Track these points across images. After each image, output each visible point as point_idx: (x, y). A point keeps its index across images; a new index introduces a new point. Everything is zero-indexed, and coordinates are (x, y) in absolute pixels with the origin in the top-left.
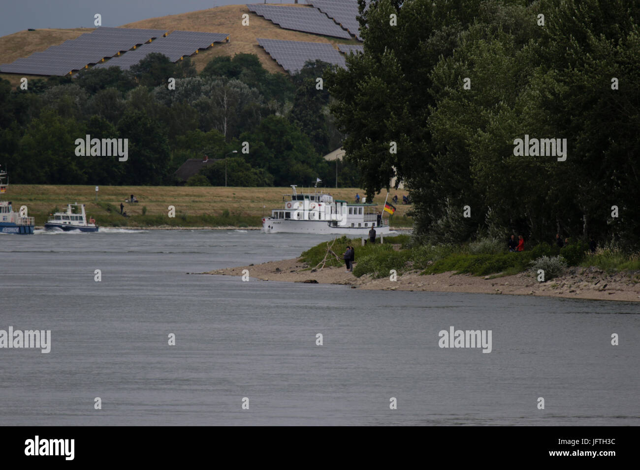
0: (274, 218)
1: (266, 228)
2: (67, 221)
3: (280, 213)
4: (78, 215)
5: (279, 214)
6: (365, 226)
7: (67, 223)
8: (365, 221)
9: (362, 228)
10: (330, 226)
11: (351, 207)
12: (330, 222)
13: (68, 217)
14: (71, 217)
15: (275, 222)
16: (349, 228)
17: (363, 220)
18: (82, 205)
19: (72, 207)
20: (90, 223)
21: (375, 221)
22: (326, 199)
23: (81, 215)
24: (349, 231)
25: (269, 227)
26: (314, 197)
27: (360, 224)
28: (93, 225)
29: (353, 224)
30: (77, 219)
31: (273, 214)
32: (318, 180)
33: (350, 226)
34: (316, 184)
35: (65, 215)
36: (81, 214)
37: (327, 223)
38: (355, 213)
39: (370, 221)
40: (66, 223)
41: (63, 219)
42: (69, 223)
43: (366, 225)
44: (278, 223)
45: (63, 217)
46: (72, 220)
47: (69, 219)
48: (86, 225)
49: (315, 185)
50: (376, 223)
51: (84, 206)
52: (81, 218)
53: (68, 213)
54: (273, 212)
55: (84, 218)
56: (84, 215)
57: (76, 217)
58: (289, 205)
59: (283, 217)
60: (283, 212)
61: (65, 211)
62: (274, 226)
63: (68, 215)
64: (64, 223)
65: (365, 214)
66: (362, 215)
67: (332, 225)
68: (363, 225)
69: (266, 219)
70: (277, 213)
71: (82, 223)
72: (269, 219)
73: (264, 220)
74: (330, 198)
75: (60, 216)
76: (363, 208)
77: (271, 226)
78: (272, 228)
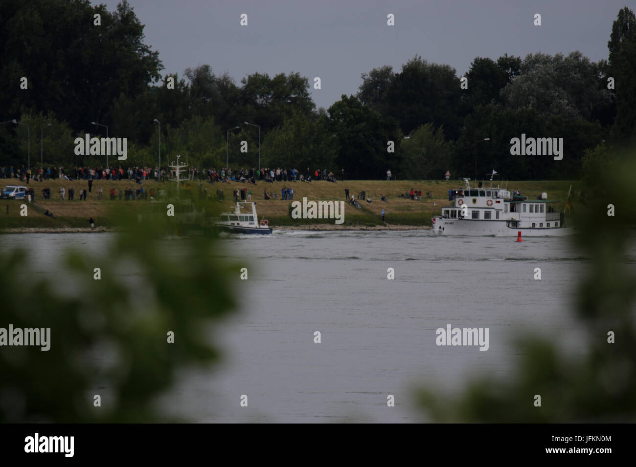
0: (445, 218)
1: (437, 229)
2: (236, 222)
3: (452, 211)
4: (248, 215)
5: (450, 213)
6: (547, 226)
7: (236, 225)
8: (547, 221)
9: (544, 228)
10: (508, 226)
11: (531, 204)
12: (508, 221)
13: (237, 217)
14: (240, 217)
15: (447, 222)
16: (530, 228)
17: (544, 219)
18: (253, 203)
19: (241, 205)
20: (263, 225)
21: (558, 220)
22: (504, 195)
23: (251, 215)
24: (530, 231)
25: (440, 228)
26: (490, 192)
27: (541, 224)
28: (266, 227)
29: (534, 224)
30: (247, 220)
31: (443, 212)
32: (494, 172)
33: (531, 226)
34: (492, 177)
35: (233, 215)
36: (252, 213)
37: (506, 222)
38: (536, 211)
39: (552, 220)
40: (234, 224)
41: (231, 220)
42: (238, 224)
43: (548, 224)
44: (451, 223)
45: (230, 217)
46: (241, 221)
47: (237, 220)
48: (258, 227)
49: (490, 178)
50: (559, 222)
51: (255, 204)
52: (252, 218)
53: (236, 212)
54: (443, 210)
55: (256, 219)
56: (255, 214)
57: (246, 217)
58: (461, 202)
59: (455, 216)
60: (456, 211)
61: (233, 211)
62: (446, 227)
63: (236, 215)
64: (232, 224)
65: (547, 212)
66: (544, 214)
67: (511, 226)
68: (545, 226)
69: (437, 219)
70: (448, 212)
71: (254, 224)
72: (440, 218)
73: (435, 220)
74: (507, 193)
75: (227, 216)
76: (545, 205)
77: (442, 227)
78: (444, 228)
